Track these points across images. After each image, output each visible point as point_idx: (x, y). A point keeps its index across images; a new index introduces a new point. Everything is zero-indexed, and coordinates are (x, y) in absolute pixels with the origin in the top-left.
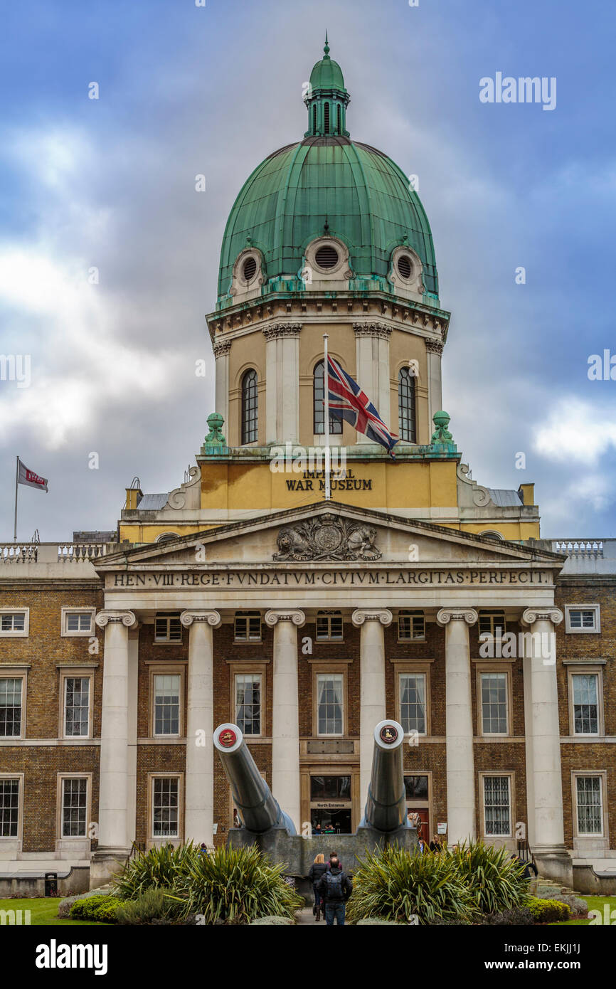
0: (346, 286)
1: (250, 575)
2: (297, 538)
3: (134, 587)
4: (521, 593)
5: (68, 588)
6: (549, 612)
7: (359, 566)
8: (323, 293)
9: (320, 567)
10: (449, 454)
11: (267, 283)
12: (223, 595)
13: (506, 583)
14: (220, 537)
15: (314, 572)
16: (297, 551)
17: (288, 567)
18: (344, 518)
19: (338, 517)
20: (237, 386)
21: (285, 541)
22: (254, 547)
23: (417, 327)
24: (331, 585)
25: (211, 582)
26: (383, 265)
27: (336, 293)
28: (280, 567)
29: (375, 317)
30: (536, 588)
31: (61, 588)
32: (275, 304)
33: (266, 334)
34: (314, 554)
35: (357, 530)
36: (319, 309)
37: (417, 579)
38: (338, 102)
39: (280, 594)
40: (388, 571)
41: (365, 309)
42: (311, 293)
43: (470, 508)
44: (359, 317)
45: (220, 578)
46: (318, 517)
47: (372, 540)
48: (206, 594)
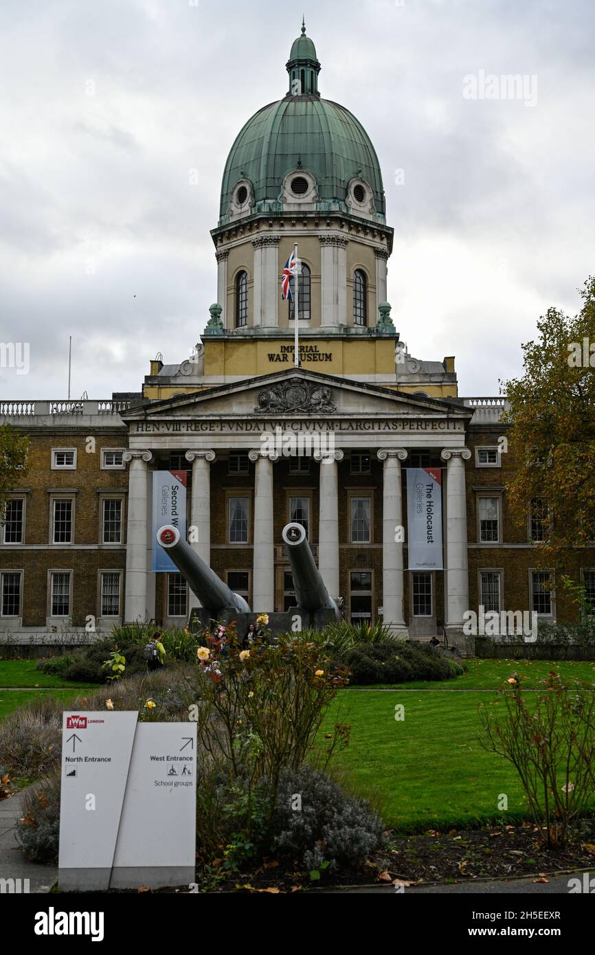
0: (314, 208)
1: (238, 424)
2: (273, 396)
3: (151, 432)
4: (440, 437)
5: (106, 434)
6: (460, 451)
7: (319, 417)
8: (297, 213)
9: (290, 418)
10: (390, 334)
11: (255, 206)
12: (217, 438)
13: (429, 430)
14: (215, 395)
15: (285, 421)
16: (272, 406)
17: (266, 418)
18: (308, 381)
19: (303, 380)
20: (233, 284)
21: (264, 398)
22: (241, 403)
23: (368, 239)
24: (298, 431)
25: (209, 429)
26: (342, 192)
27: (305, 213)
28: (259, 418)
29: (334, 231)
30: (451, 433)
31: (101, 433)
32: (260, 221)
33: (254, 244)
34: (286, 409)
35: (317, 390)
36: (294, 225)
37: (362, 426)
38: (312, 69)
39: (260, 438)
40: (341, 421)
41: (328, 225)
42: (288, 212)
43: (406, 375)
44: (324, 231)
45: (215, 426)
46: (288, 380)
47: (328, 397)
48: (205, 438)
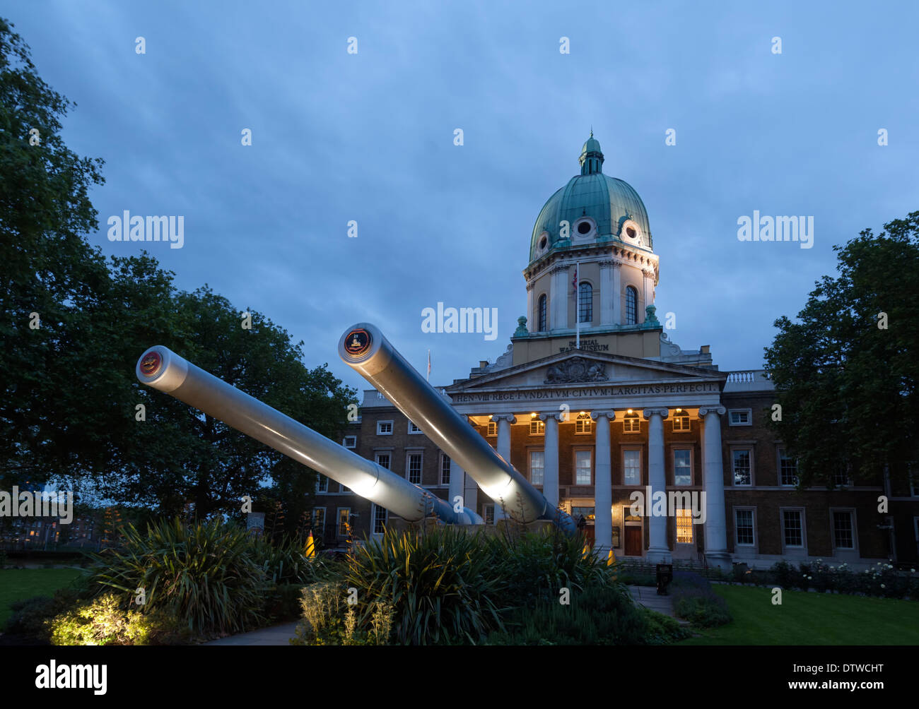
0: (595, 241)
1: (531, 394)
2: (558, 371)
3: (468, 402)
4: (697, 398)
6: (716, 408)
7: (594, 385)
8: (582, 246)
9: (570, 387)
10: (655, 327)
11: (551, 247)
12: (515, 405)
13: (688, 392)
14: (514, 372)
15: (568, 390)
16: (558, 379)
17: (552, 387)
18: (586, 359)
20: (537, 304)
21: (551, 372)
22: (534, 378)
23: (638, 264)
24: (578, 397)
25: (510, 398)
26: (617, 230)
27: (589, 246)
28: (547, 388)
29: (611, 256)
30: (707, 394)
32: (555, 256)
33: (551, 273)
34: (567, 380)
35: (593, 365)
36: (579, 256)
37: (630, 391)
38: (597, 159)
39: (548, 403)
40: (612, 388)
41: (606, 253)
42: (574, 247)
43: (669, 357)
44: (602, 258)
45: (514, 396)
46: (570, 359)
47: (602, 370)
48: (506, 405)
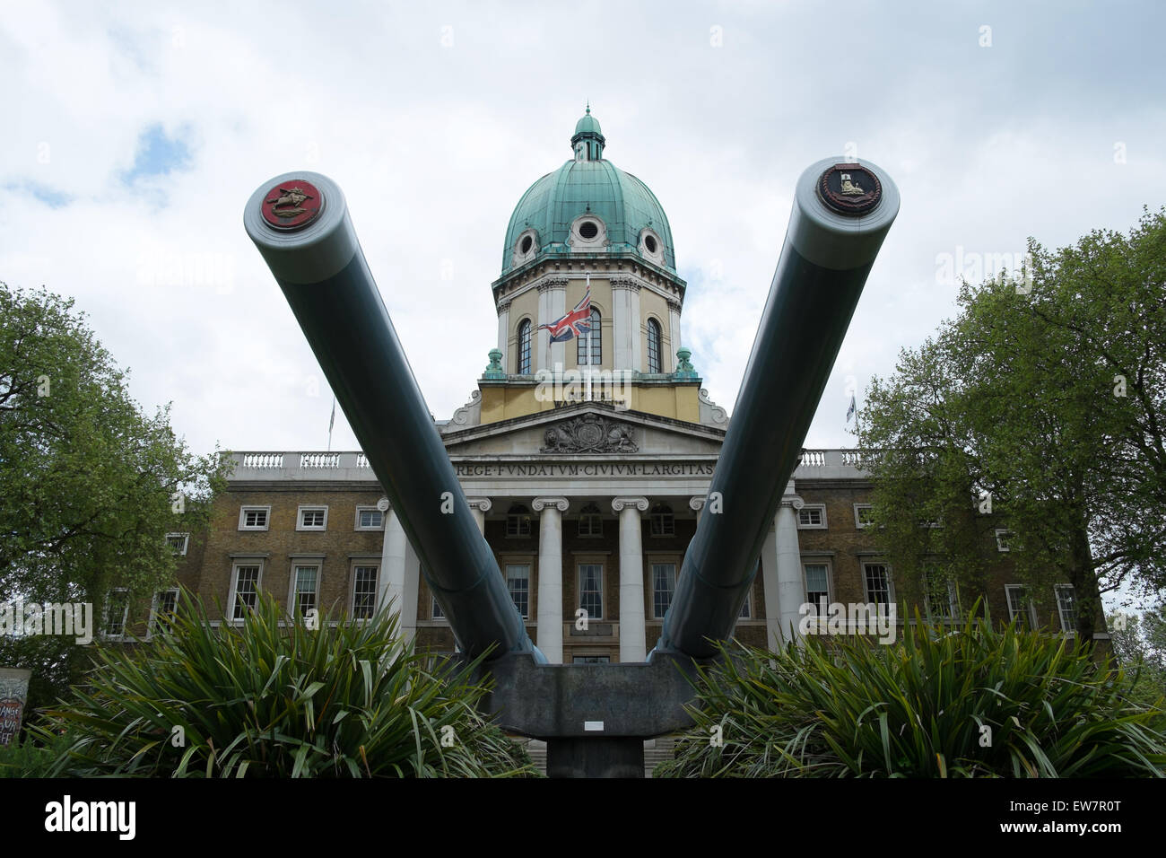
0: (604, 250)
1: (519, 467)
2: (562, 434)
5: (364, 489)
6: (791, 499)
7: (618, 458)
8: (586, 254)
9: (582, 459)
10: (691, 379)
11: (540, 251)
12: (494, 484)
14: (493, 432)
15: (577, 464)
16: (562, 445)
17: (554, 459)
18: (604, 417)
19: (599, 416)
20: (515, 333)
21: (552, 435)
22: (523, 443)
23: (661, 289)
24: (593, 476)
25: (484, 473)
26: (634, 239)
27: (596, 254)
28: (546, 459)
29: (628, 274)
31: (358, 489)
32: (546, 264)
33: (539, 288)
34: (577, 449)
35: (616, 428)
36: (582, 268)
37: (670, 471)
38: (597, 143)
39: (546, 484)
40: (644, 463)
41: (620, 268)
42: (576, 254)
44: (615, 274)
45: (492, 469)
46: (581, 416)
47: (629, 435)
48: (479, 484)
